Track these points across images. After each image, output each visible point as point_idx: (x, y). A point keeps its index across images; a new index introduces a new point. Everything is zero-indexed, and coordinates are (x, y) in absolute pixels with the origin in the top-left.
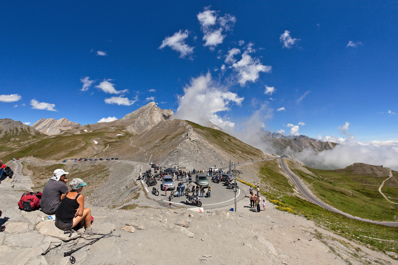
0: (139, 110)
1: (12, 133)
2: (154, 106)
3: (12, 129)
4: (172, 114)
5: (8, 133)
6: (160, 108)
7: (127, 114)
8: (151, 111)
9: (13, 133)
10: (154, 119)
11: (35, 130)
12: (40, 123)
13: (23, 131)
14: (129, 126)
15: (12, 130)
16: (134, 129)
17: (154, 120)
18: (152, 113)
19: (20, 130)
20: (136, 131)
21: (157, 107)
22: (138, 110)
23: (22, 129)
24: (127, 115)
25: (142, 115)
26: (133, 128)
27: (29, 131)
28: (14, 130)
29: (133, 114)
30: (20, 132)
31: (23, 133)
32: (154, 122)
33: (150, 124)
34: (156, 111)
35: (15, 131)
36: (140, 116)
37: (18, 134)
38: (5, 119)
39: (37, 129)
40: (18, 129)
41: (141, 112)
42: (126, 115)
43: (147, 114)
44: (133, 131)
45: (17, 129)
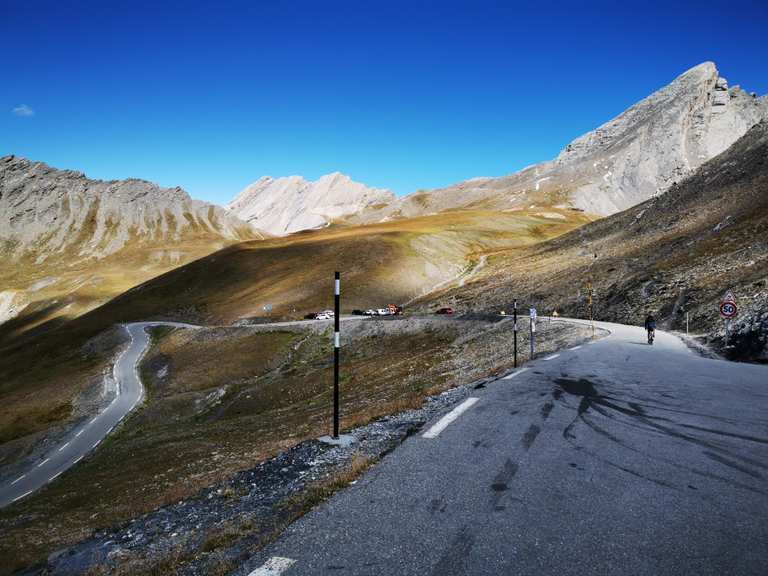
0: (633, 112)
1: (152, 231)
2: (710, 82)
3: (155, 217)
5: (139, 232)
6: (741, 88)
7: (579, 136)
9: (158, 234)
11: (235, 219)
12: (254, 196)
13: (193, 225)
14: (584, 189)
15: (153, 222)
16: (611, 198)
19: (182, 222)
21: (725, 86)
22: (630, 114)
23: (188, 216)
24: (578, 140)
25: (650, 131)
26: (601, 193)
27: (215, 225)
28: (159, 221)
29: (605, 131)
30: (185, 230)
31: (191, 233)
34: (720, 109)
35: (164, 224)
36: (637, 141)
37: (176, 238)
38: (125, 182)
39: (243, 216)
40: (176, 219)
41: (642, 123)
42: (573, 142)
43: (675, 128)
45: (171, 219)
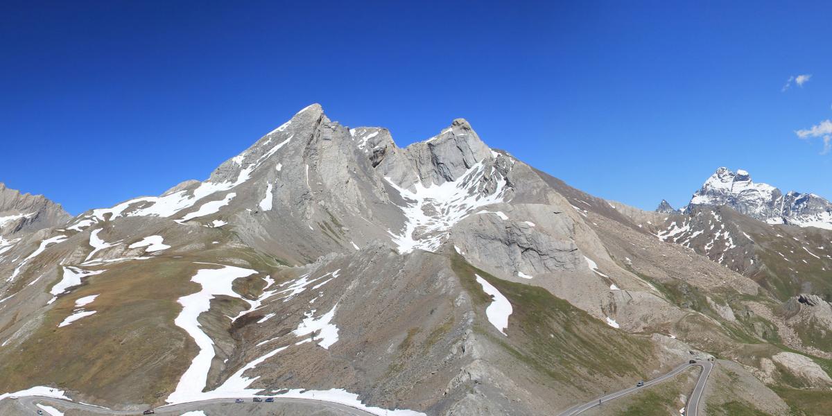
2: (319, 121)
4: (389, 144)
8: (309, 144)
10: (324, 177)
14: (240, 216)
17: (325, 181)
18: (313, 152)
20: (265, 233)
21: (330, 124)
26: (253, 219)
32: (323, 185)
33: (311, 199)
34: (329, 143)
42: (221, 166)
43: (299, 159)
44: (257, 230)
